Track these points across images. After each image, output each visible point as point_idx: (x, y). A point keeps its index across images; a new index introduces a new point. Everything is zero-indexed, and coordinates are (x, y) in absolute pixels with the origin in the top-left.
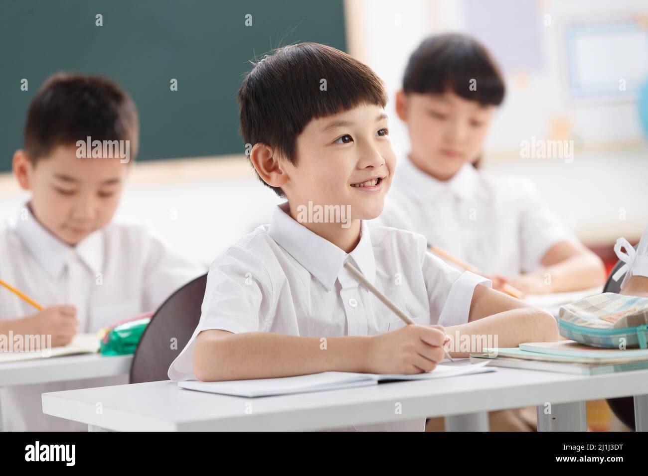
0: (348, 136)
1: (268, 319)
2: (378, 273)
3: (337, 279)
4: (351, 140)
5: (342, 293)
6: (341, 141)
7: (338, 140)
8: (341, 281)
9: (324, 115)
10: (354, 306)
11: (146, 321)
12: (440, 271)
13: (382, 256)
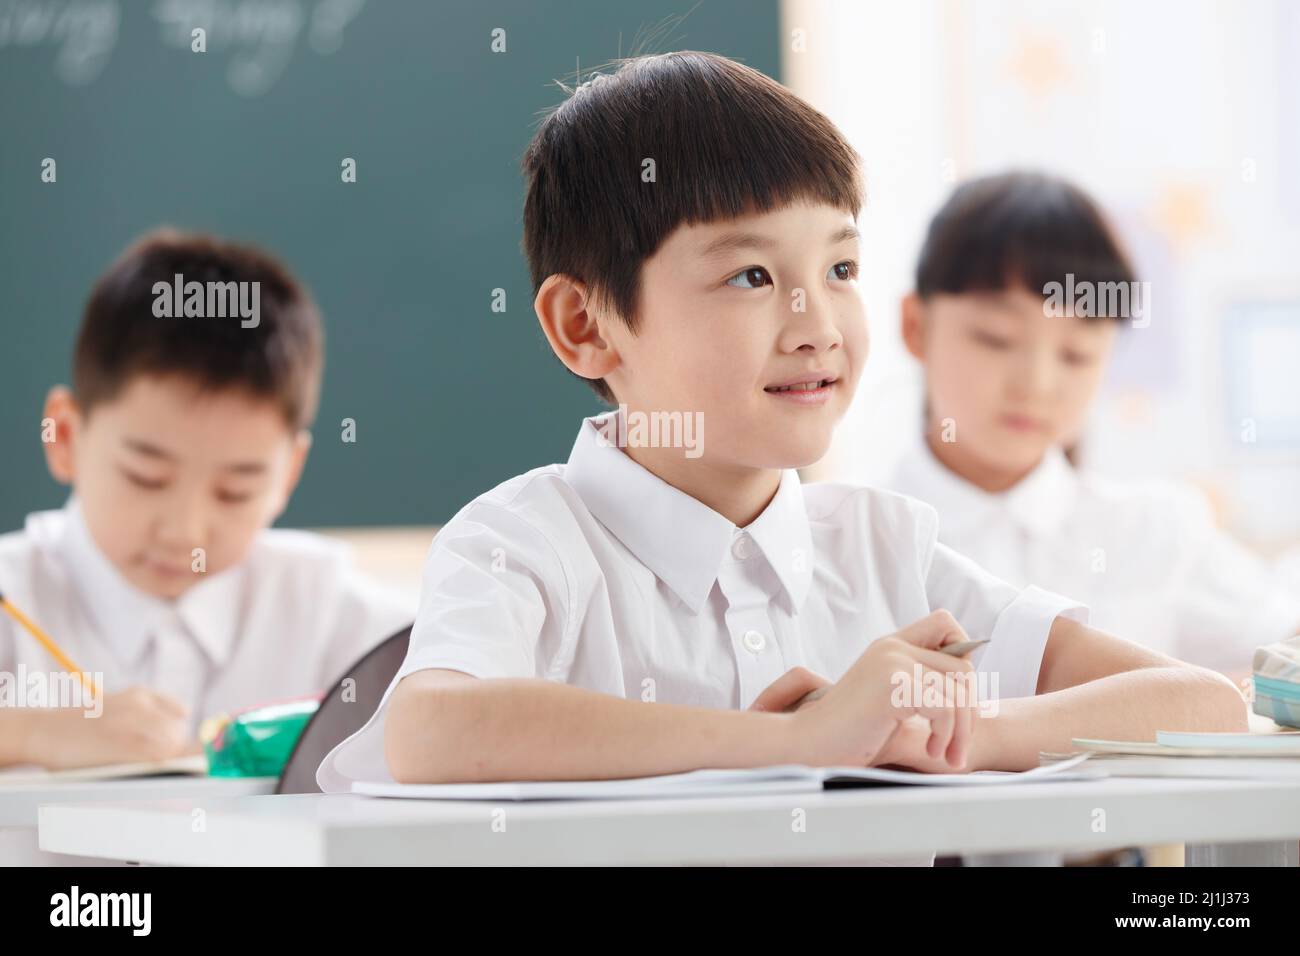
0: (761, 270)
1: (558, 669)
2: (817, 576)
3: (716, 584)
4: (769, 281)
5: (729, 618)
6: (744, 282)
7: (736, 277)
8: (725, 589)
9: (708, 217)
10: (758, 647)
11: (311, 706)
12: (972, 587)
13: (831, 541)
